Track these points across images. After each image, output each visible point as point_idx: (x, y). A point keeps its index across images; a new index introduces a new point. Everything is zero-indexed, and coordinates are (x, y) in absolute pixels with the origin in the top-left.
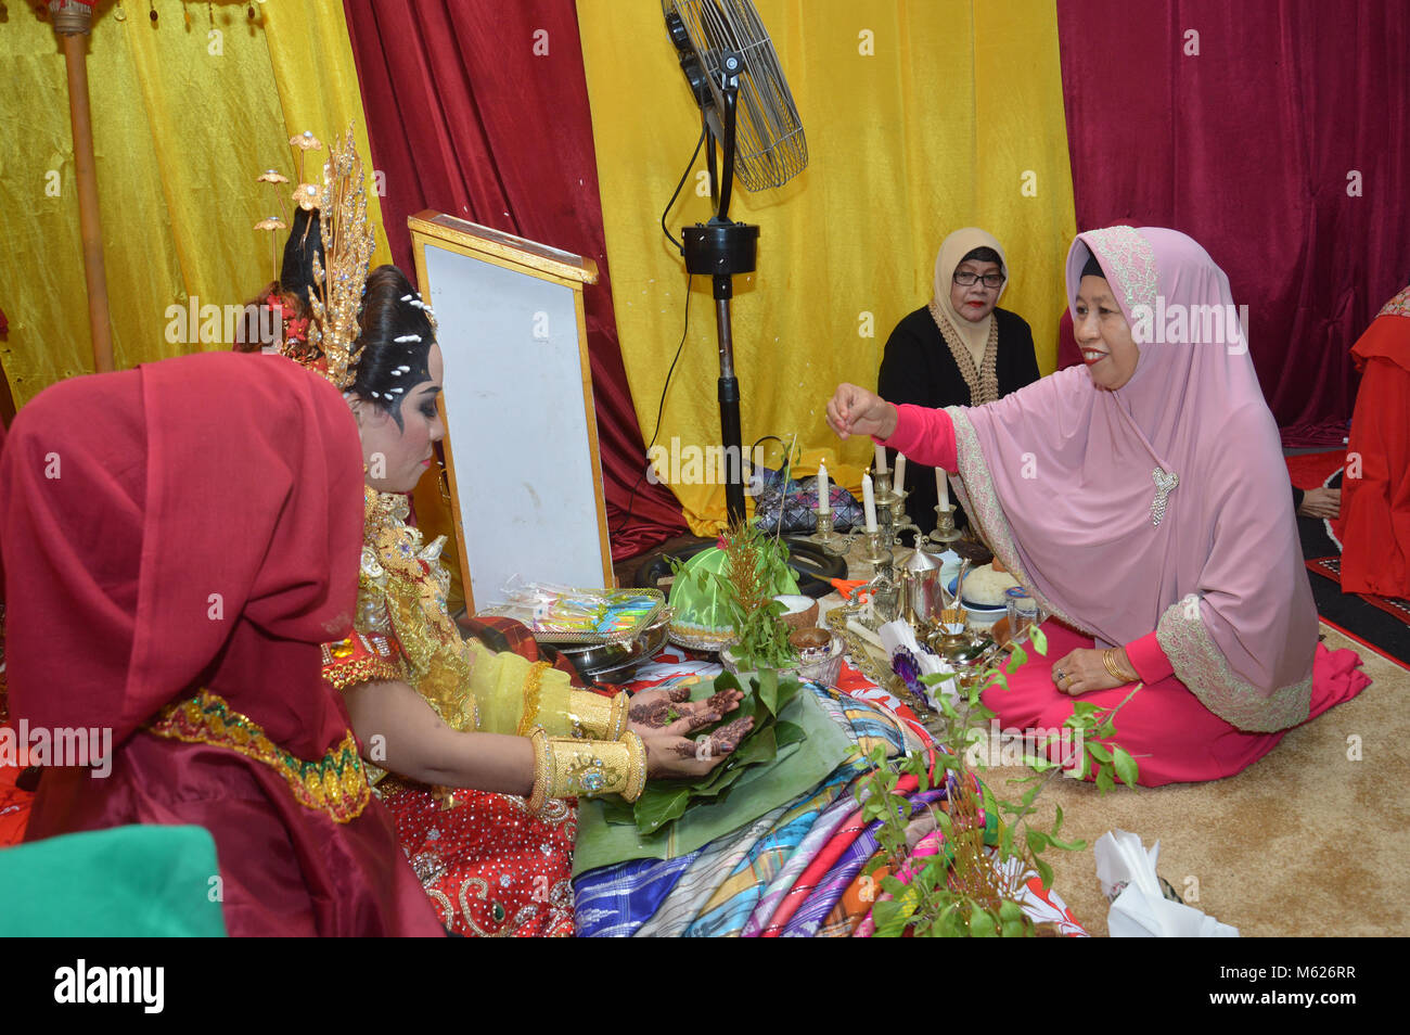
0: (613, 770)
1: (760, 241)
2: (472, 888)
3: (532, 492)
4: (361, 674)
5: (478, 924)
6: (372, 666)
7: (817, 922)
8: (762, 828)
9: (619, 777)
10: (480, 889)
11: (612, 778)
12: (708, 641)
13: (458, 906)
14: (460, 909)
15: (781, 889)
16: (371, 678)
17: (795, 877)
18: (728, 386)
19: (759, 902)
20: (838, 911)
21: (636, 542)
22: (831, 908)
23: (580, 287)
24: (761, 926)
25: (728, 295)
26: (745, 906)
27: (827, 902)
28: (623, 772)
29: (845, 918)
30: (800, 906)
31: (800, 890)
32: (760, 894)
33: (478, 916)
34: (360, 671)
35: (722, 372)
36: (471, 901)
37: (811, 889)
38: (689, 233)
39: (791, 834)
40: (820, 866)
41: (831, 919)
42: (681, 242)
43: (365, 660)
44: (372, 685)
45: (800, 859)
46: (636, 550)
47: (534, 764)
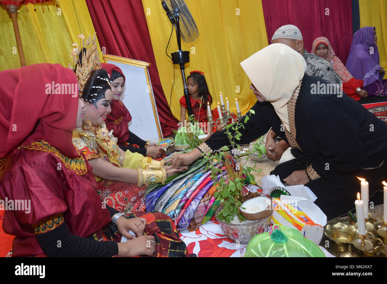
0: (158, 177)
1: (190, 55)
2: (118, 195)
3: (140, 118)
4: (89, 158)
5: (121, 203)
6: (92, 156)
7: (201, 197)
8: (188, 177)
9: (160, 178)
10: (120, 194)
11: (158, 178)
12: (184, 148)
13: (115, 199)
14: (116, 200)
15: (193, 189)
16: (92, 159)
17: (196, 187)
18: (186, 90)
19: (187, 192)
20: (207, 194)
21: (170, 132)
22: (205, 194)
23: (145, 67)
24: (187, 197)
25: (184, 69)
26: (183, 193)
27: (204, 192)
28: (161, 177)
29: (208, 195)
30: (198, 194)
31: (198, 190)
32: (187, 191)
33: (121, 201)
34: (89, 157)
35: (184, 87)
36: (118, 197)
37: (201, 190)
38: (172, 54)
39: (196, 178)
40: (203, 185)
41: (205, 196)
42: (171, 57)
43: (90, 154)
44: (92, 160)
45: (198, 183)
46: (170, 133)
47: (138, 175)
